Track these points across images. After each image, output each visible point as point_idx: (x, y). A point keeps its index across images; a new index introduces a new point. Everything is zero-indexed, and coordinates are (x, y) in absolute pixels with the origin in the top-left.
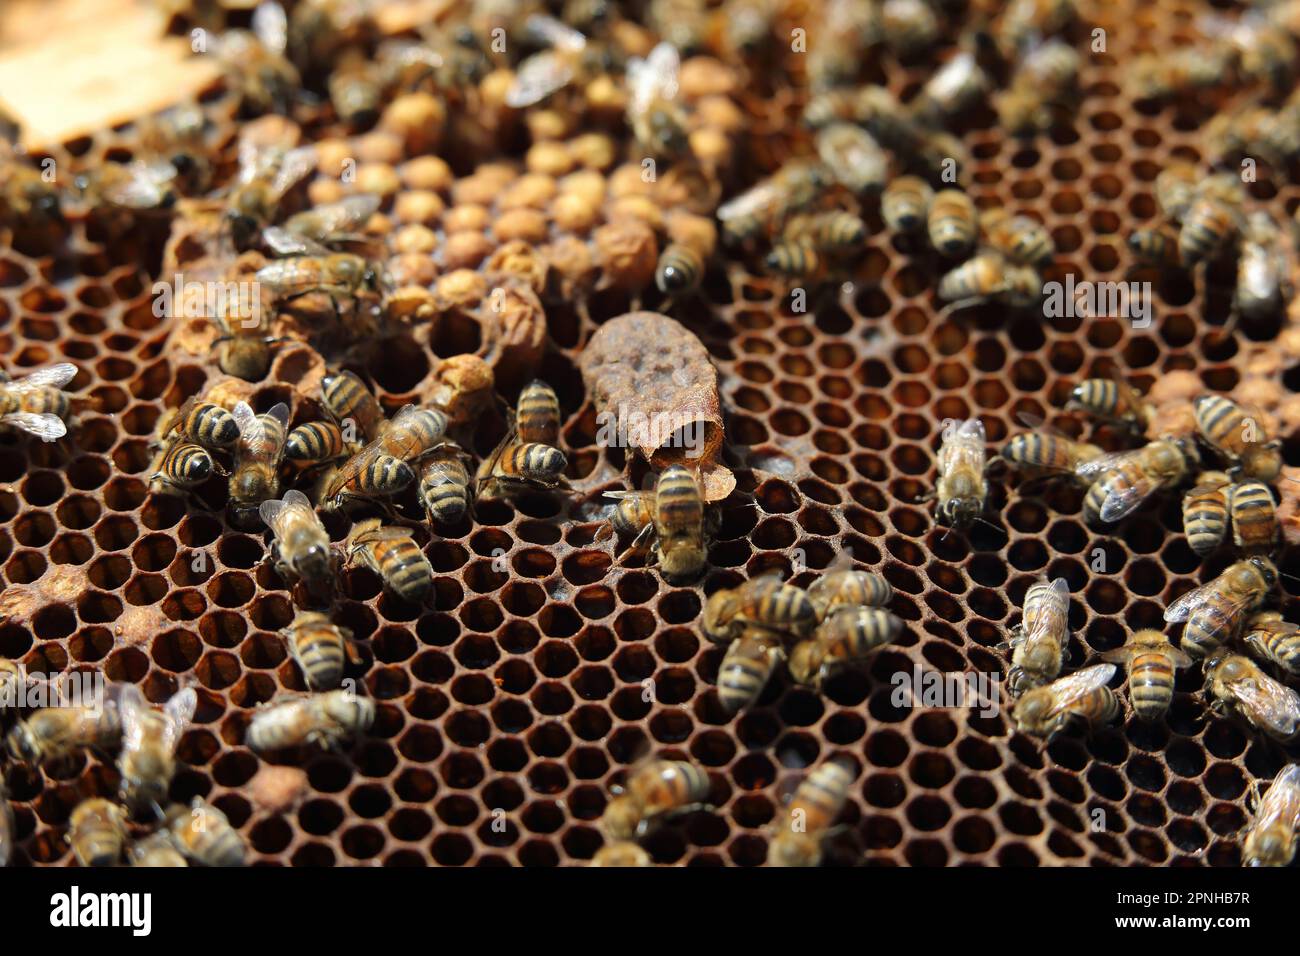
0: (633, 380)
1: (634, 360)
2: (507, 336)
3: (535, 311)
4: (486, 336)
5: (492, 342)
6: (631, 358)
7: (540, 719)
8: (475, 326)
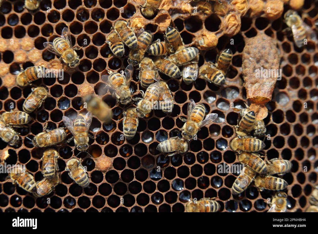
0: (255, 67)
1: (258, 60)
2: (228, 30)
3: (238, 25)
4: (221, 27)
5: (222, 30)
6: (257, 59)
7: (184, 164)
8: (219, 22)
